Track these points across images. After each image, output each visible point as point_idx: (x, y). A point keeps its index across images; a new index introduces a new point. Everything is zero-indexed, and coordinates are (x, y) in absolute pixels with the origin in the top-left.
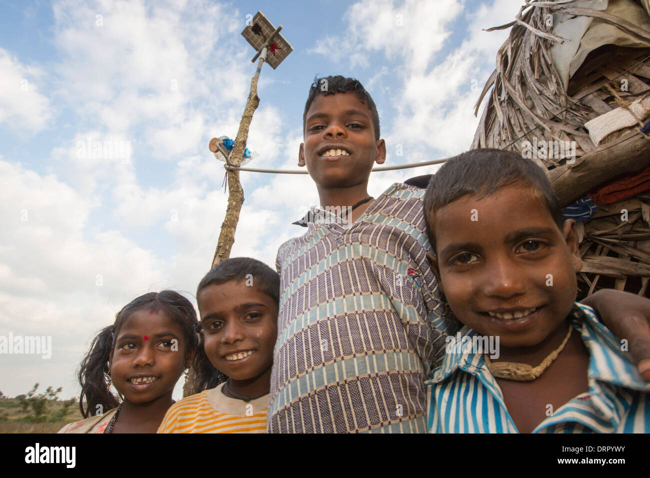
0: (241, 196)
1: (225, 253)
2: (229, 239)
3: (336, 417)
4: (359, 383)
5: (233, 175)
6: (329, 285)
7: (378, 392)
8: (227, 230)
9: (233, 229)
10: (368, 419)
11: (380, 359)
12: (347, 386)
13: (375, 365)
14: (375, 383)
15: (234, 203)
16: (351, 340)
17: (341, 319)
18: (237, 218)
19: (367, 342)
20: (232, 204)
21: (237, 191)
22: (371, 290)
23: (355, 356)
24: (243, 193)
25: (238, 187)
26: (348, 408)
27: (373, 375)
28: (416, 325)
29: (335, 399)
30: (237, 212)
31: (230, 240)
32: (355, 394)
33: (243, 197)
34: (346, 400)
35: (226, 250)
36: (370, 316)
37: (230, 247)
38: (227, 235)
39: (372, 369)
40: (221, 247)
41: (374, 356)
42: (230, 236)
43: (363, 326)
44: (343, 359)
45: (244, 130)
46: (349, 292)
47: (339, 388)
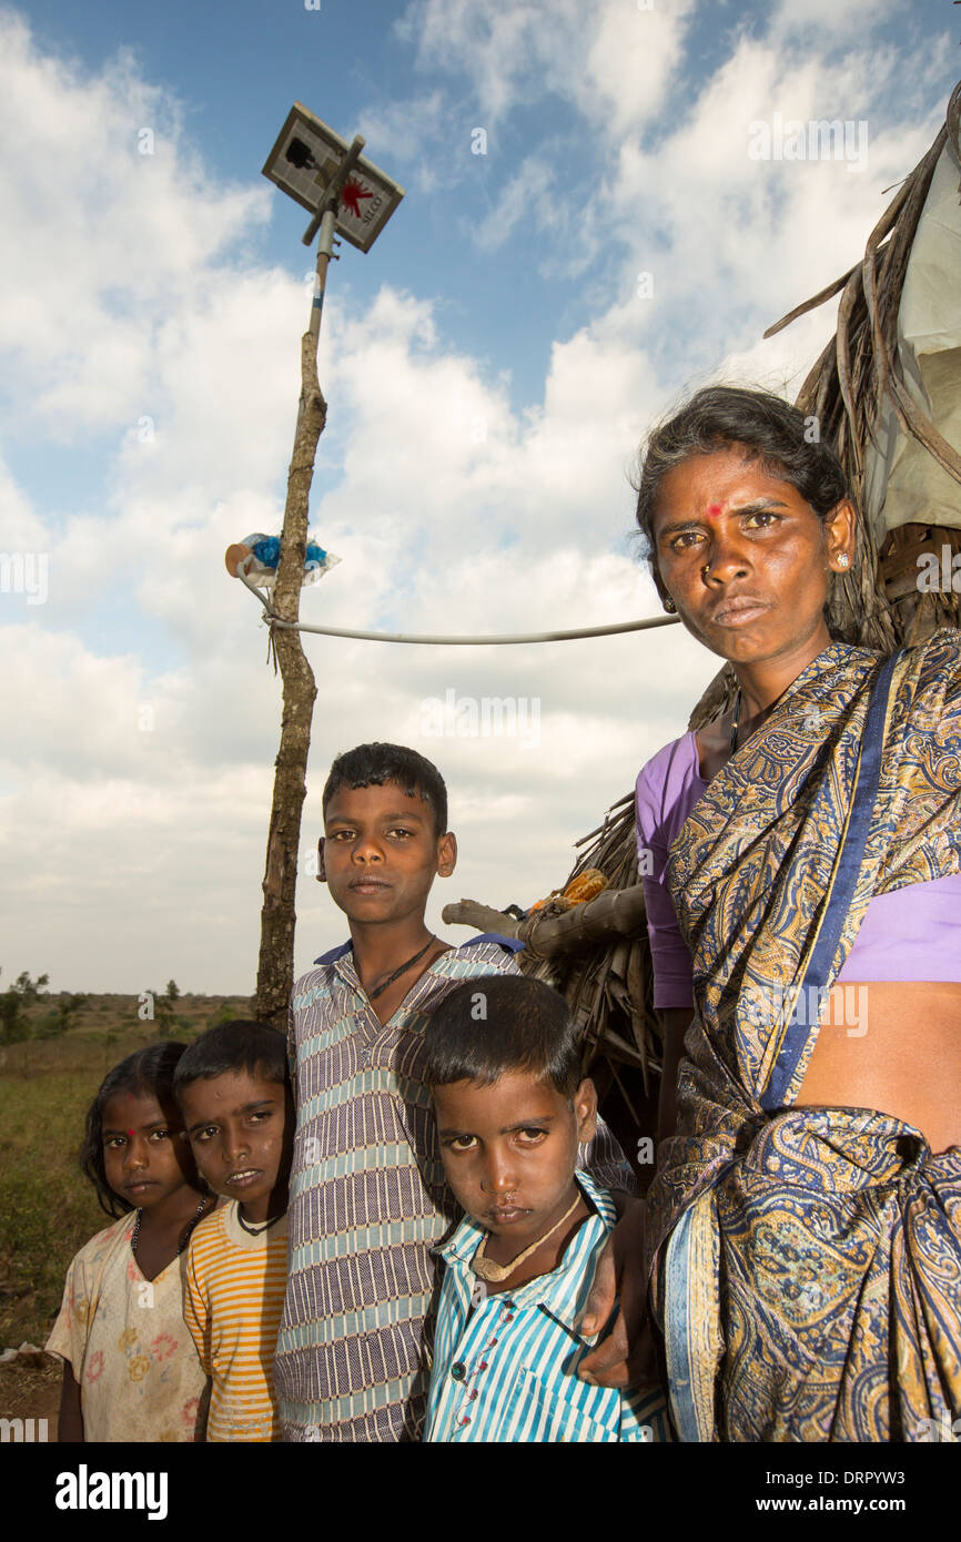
0: (307, 688)
1: (288, 825)
2: (293, 793)
3: (345, 1291)
4: (369, 1256)
5: (285, 639)
6: (350, 1126)
7: (389, 1267)
8: (287, 773)
9: (300, 769)
10: (375, 1294)
11: (396, 1229)
12: (357, 1259)
13: (389, 1237)
14: (387, 1257)
15: (295, 708)
16: (366, 1206)
17: (358, 1178)
18: (307, 743)
19: (384, 1209)
20: (291, 711)
21: (299, 677)
22: (397, 1138)
23: (368, 1226)
24: (313, 677)
25: (299, 666)
26: (356, 1283)
27: (386, 1248)
28: (441, 1188)
29: (344, 1273)
30: (303, 726)
31: (296, 796)
32: (365, 1268)
33: (314, 687)
34: (355, 1274)
35: (290, 819)
36: (391, 1174)
37: (299, 809)
38: (288, 786)
39: (385, 1240)
40: (278, 812)
41: (389, 1226)
42: (295, 785)
43: (382, 1187)
44: (355, 1229)
45: (297, 512)
46: (371, 1141)
47: (349, 1261)
